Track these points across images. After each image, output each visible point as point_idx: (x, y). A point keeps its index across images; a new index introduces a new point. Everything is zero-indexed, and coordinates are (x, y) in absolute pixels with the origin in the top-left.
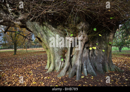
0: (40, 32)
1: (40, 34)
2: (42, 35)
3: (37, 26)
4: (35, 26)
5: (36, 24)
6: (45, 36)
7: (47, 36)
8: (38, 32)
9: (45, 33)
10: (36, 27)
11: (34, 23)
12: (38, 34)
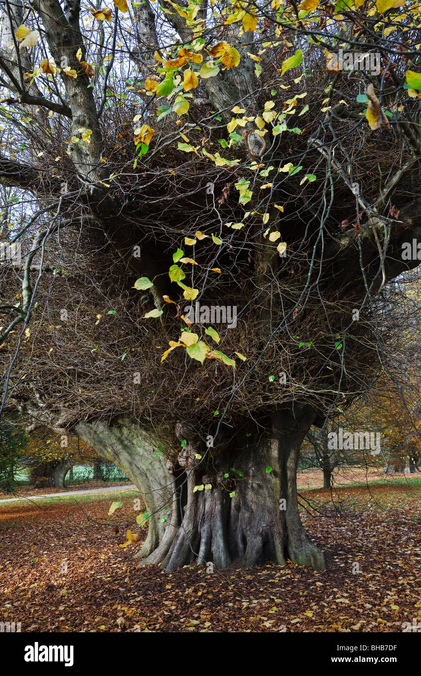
0: (112, 445)
1: (110, 450)
2: (116, 454)
3: (103, 432)
4: (98, 433)
5: (101, 427)
6: (124, 456)
7: (130, 454)
8: (105, 446)
9: (125, 447)
10: (101, 435)
11: (93, 425)
12: (106, 452)
